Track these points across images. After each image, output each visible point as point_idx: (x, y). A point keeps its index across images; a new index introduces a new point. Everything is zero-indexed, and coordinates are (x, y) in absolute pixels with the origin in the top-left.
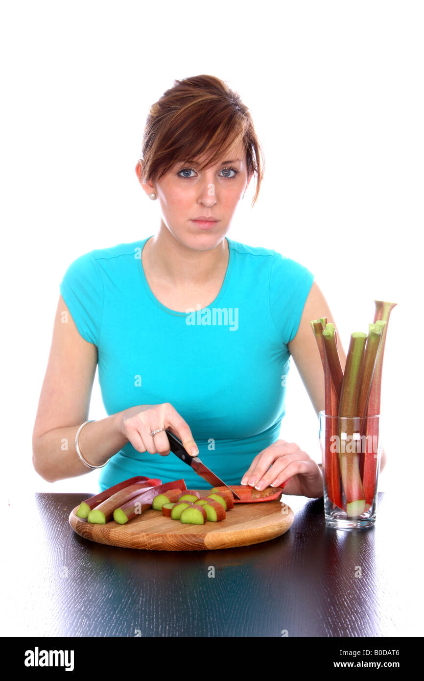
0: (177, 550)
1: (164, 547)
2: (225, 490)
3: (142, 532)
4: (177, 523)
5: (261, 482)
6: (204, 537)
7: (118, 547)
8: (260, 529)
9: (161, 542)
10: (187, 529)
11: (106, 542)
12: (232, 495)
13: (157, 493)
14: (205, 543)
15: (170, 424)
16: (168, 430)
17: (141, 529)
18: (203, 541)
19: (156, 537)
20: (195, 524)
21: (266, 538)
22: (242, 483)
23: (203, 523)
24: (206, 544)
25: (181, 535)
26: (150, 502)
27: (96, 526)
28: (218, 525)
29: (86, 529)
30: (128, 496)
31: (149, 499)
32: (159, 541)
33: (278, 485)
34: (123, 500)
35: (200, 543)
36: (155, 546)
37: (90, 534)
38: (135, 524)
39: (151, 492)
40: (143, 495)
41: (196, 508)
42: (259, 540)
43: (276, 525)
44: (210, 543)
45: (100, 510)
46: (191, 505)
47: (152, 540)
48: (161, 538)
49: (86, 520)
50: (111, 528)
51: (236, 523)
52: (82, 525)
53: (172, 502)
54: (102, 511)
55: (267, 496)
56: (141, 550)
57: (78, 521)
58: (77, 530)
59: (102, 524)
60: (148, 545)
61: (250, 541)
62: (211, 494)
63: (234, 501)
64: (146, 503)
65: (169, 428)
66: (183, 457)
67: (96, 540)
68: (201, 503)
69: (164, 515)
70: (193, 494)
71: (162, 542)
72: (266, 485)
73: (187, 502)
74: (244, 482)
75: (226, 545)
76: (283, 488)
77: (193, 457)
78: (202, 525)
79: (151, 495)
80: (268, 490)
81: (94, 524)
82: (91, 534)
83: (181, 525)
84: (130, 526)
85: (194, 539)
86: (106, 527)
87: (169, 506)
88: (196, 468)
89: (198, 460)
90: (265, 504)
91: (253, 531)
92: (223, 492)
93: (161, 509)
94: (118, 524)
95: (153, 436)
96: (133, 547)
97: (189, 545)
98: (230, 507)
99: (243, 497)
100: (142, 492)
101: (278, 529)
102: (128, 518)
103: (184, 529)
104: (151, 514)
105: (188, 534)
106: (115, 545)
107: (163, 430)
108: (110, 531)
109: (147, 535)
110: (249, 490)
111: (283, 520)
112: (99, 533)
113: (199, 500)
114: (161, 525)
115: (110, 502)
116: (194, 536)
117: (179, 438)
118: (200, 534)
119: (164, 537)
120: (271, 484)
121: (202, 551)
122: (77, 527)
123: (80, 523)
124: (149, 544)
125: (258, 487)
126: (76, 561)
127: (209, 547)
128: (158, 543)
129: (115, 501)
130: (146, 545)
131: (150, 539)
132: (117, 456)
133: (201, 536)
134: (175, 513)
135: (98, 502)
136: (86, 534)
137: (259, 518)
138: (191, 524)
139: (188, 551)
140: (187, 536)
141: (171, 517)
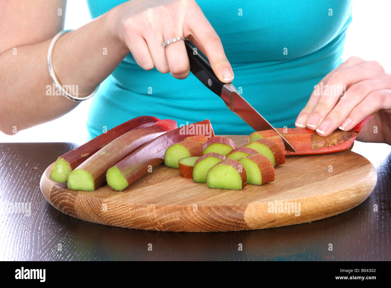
0: (203, 231)
1: (182, 227)
2: (271, 136)
3: (149, 203)
4: (201, 188)
5: (326, 123)
6: (244, 210)
7: (114, 227)
8: (328, 196)
9: (178, 219)
10: (216, 197)
11: (95, 220)
12: (283, 144)
13: (171, 141)
14: (245, 220)
15: (191, 31)
16: (188, 40)
17: (148, 198)
18: (242, 215)
19: (170, 211)
20: (229, 190)
21: (337, 211)
22: (297, 124)
23: (241, 187)
24: (247, 221)
25: (209, 208)
26: (160, 155)
27: (80, 196)
28: (263, 190)
29: (66, 199)
30: (128, 147)
31: (159, 151)
32: (175, 217)
33: (351, 127)
34: (121, 153)
35: (239, 220)
36: (169, 225)
37: (71, 207)
38: (139, 190)
39: (161, 139)
40: (150, 145)
41: (229, 164)
42: (326, 213)
43: (352, 190)
44: (253, 219)
45: (86, 169)
46: (223, 160)
47: (164, 216)
48: (179, 212)
49: (65, 185)
50: (102, 197)
51: (291, 186)
52: (58, 193)
53: (193, 155)
54: (89, 172)
55: (334, 145)
56: (148, 231)
57: (54, 188)
58: (52, 201)
59: (89, 191)
60: (158, 223)
61: (313, 215)
62: (250, 143)
63: (285, 153)
64: (154, 157)
65: (190, 36)
66: (210, 82)
67: (81, 216)
68: (237, 156)
69: (182, 176)
70: (225, 143)
71: (181, 218)
72: (334, 127)
73: (215, 155)
74: (300, 123)
75: (277, 222)
76: (358, 132)
77: (225, 84)
78: (239, 190)
79: (161, 145)
80: (336, 135)
81: (77, 191)
82: (73, 206)
83: (208, 192)
84: (131, 193)
85: (228, 213)
86: (94, 196)
87: (189, 162)
88: (228, 101)
89: (232, 89)
90: (331, 156)
91: (317, 200)
92: (269, 138)
93: (177, 166)
94: (114, 190)
95: (165, 47)
96: (136, 227)
97: (221, 223)
98: (279, 161)
99: (298, 146)
100: (149, 140)
101: (354, 196)
102: (128, 181)
103: (213, 198)
104: (164, 174)
105: (220, 205)
106: (109, 225)
107: (181, 39)
108: (101, 203)
109: (157, 208)
110: (308, 135)
111: (362, 181)
112: (85, 205)
113: (233, 151)
114: (178, 191)
115: (101, 157)
116: (229, 208)
117: (204, 53)
118: (238, 205)
119: (184, 211)
120: (340, 125)
121: (241, 231)
122: (52, 197)
123: (56, 190)
124: (161, 221)
125: (321, 130)
126: (50, 251)
127: (252, 226)
128: (174, 220)
129: (108, 154)
130: (156, 224)
131: (162, 215)
132: (111, 80)
133: (238, 208)
134: (198, 173)
135: (83, 156)
136: (65, 207)
137: (324, 179)
138: (223, 189)
139: (220, 233)
140: (218, 208)
141: (192, 178)
